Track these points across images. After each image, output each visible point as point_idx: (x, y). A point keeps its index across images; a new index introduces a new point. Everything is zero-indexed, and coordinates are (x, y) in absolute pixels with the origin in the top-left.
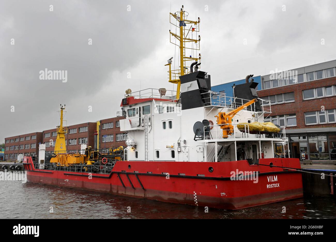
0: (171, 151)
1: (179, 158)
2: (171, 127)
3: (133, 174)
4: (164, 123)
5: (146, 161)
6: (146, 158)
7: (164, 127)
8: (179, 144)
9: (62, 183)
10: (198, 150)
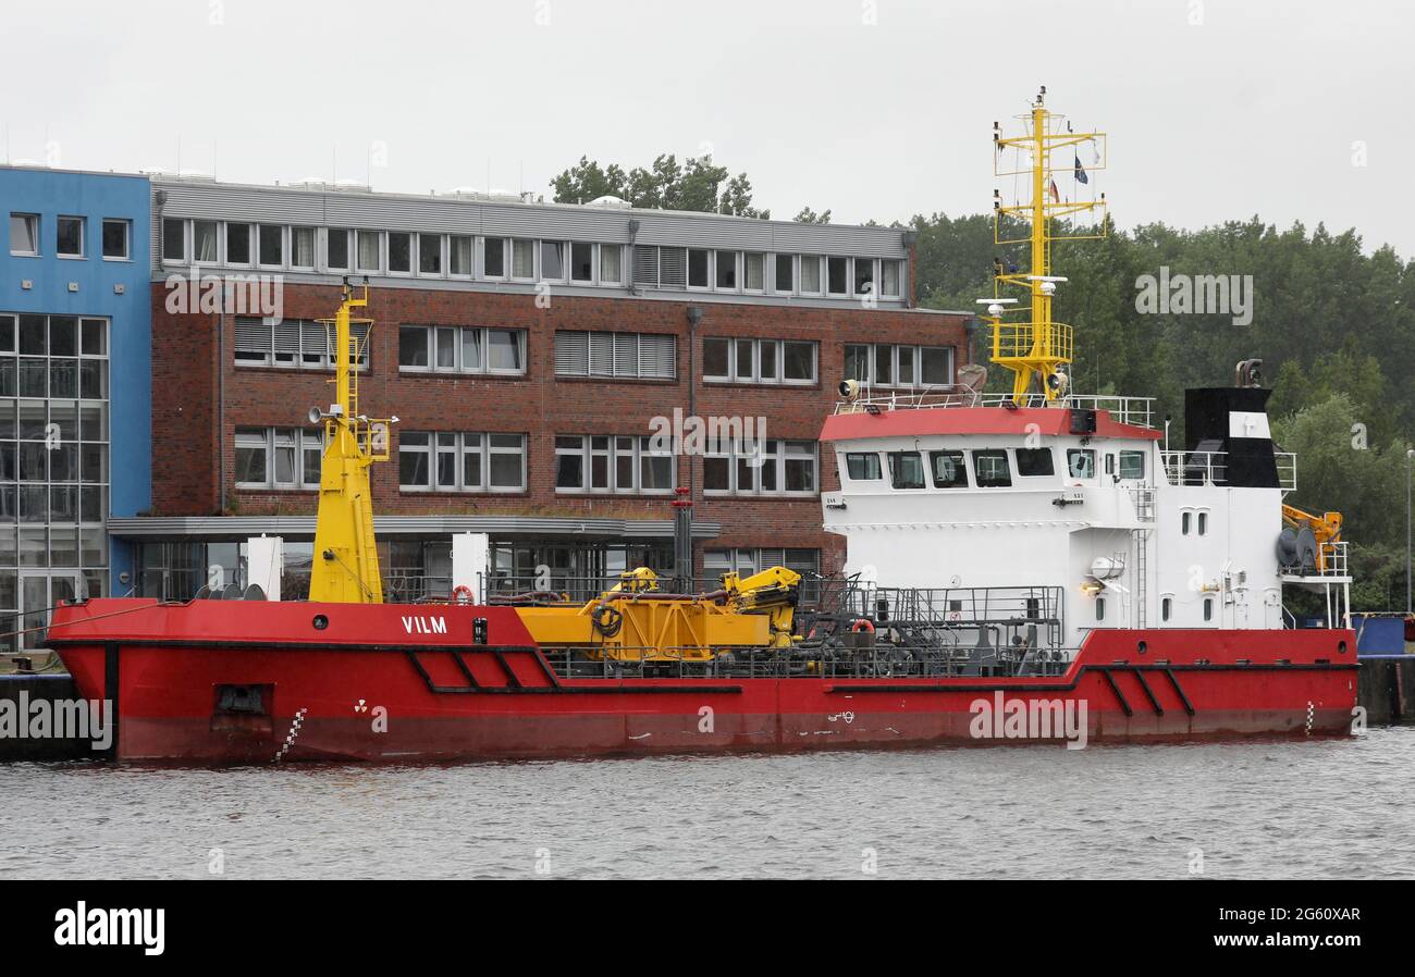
0: (1204, 599)
1: (1223, 620)
2: (1202, 530)
3: (1150, 669)
4: (1186, 516)
5: (1142, 628)
6: (1142, 619)
7: (1185, 530)
8: (1228, 581)
9: (811, 733)
10: (1270, 601)
